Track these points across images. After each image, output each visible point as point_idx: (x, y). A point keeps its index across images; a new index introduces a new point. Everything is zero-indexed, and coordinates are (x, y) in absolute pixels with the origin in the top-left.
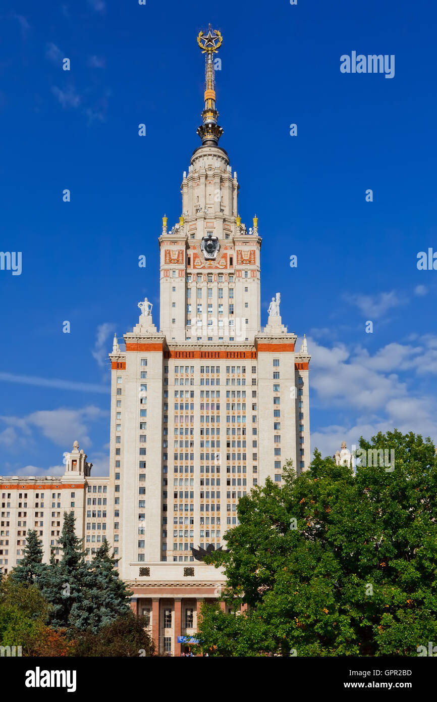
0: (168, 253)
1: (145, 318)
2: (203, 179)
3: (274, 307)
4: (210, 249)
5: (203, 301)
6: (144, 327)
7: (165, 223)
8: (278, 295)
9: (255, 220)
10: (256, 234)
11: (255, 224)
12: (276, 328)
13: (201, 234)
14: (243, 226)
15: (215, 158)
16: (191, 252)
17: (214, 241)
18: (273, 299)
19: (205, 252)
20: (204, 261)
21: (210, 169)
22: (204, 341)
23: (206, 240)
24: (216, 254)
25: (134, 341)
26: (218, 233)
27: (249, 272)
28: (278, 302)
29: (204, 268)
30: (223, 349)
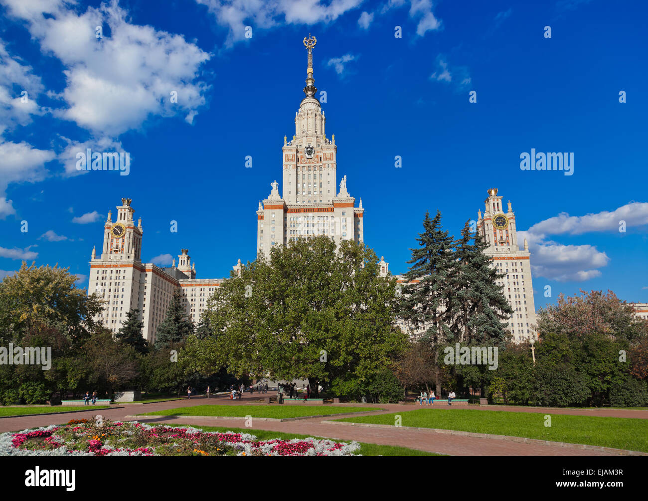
0: (287, 156)
1: (275, 191)
2: (306, 115)
3: (343, 183)
4: (309, 153)
5: (306, 181)
6: (274, 196)
7: (285, 140)
8: (345, 176)
9: (333, 137)
10: (334, 144)
11: (333, 138)
12: (344, 194)
13: (305, 145)
14: (328, 140)
15: (313, 104)
16: (299, 155)
17: (311, 148)
18: (343, 179)
19: (306, 154)
20: (306, 159)
21: (310, 110)
22: (306, 203)
23: (307, 148)
24: (312, 156)
25: (268, 204)
26: (313, 145)
27: (330, 165)
28: (345, 180)
29: (306, 163)
30: (316, 207)
